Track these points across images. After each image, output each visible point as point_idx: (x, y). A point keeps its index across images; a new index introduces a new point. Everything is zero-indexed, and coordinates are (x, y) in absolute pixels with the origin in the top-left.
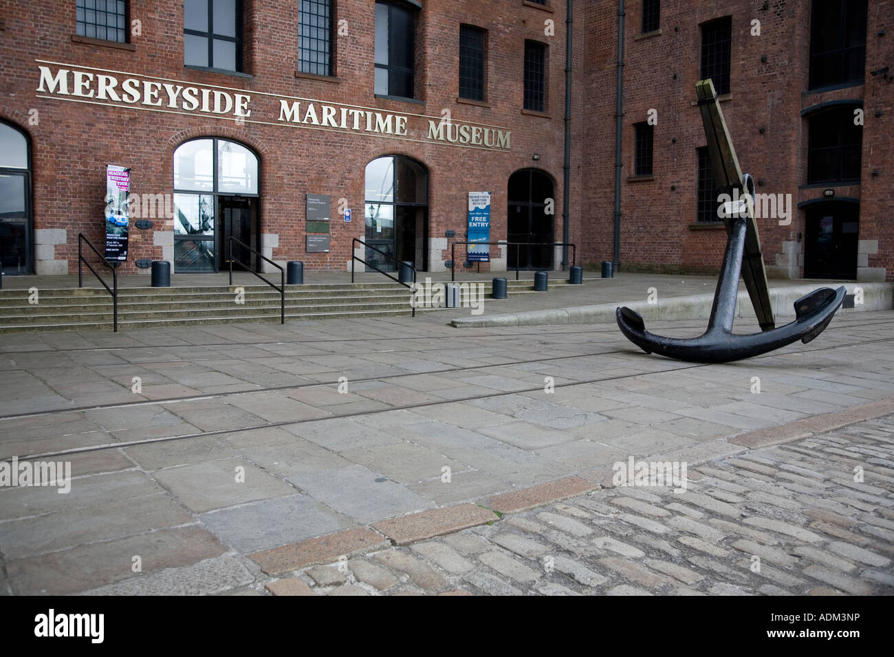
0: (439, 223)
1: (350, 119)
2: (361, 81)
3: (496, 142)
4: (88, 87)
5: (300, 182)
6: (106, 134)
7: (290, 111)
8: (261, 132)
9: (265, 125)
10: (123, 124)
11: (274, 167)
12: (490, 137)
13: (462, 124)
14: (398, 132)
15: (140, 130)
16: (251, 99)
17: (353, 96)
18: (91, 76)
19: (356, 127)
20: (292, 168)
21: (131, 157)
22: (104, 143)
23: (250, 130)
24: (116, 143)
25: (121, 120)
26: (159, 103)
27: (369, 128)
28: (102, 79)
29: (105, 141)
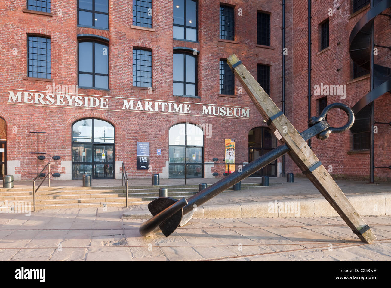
0: (209, 155)
1: (160, 107)
2: (165, 89)
3: (241, 115)
4: (30, 99)
5: (134, 137)
6: (39, 119)
7: (128, 104)
8: (114, 114)
9: (116, 111)
10: (47, 114)
11: (120, 130)
12: (237, 112)
13: (222, 107)
14: (186, 112)
15: (55, 116)
16: (109, 100)
17: (160, 96)
18: (32, 94)
19: (163, 110)
20: (130, 131)
21: (50, 128)
22: (38, 123)
23: (108, 114)
24: (43, 122)
25: (46, 112)
26: (64, 104)
27: (170, 110)
28: (37, 95)
29: (38, 122)
